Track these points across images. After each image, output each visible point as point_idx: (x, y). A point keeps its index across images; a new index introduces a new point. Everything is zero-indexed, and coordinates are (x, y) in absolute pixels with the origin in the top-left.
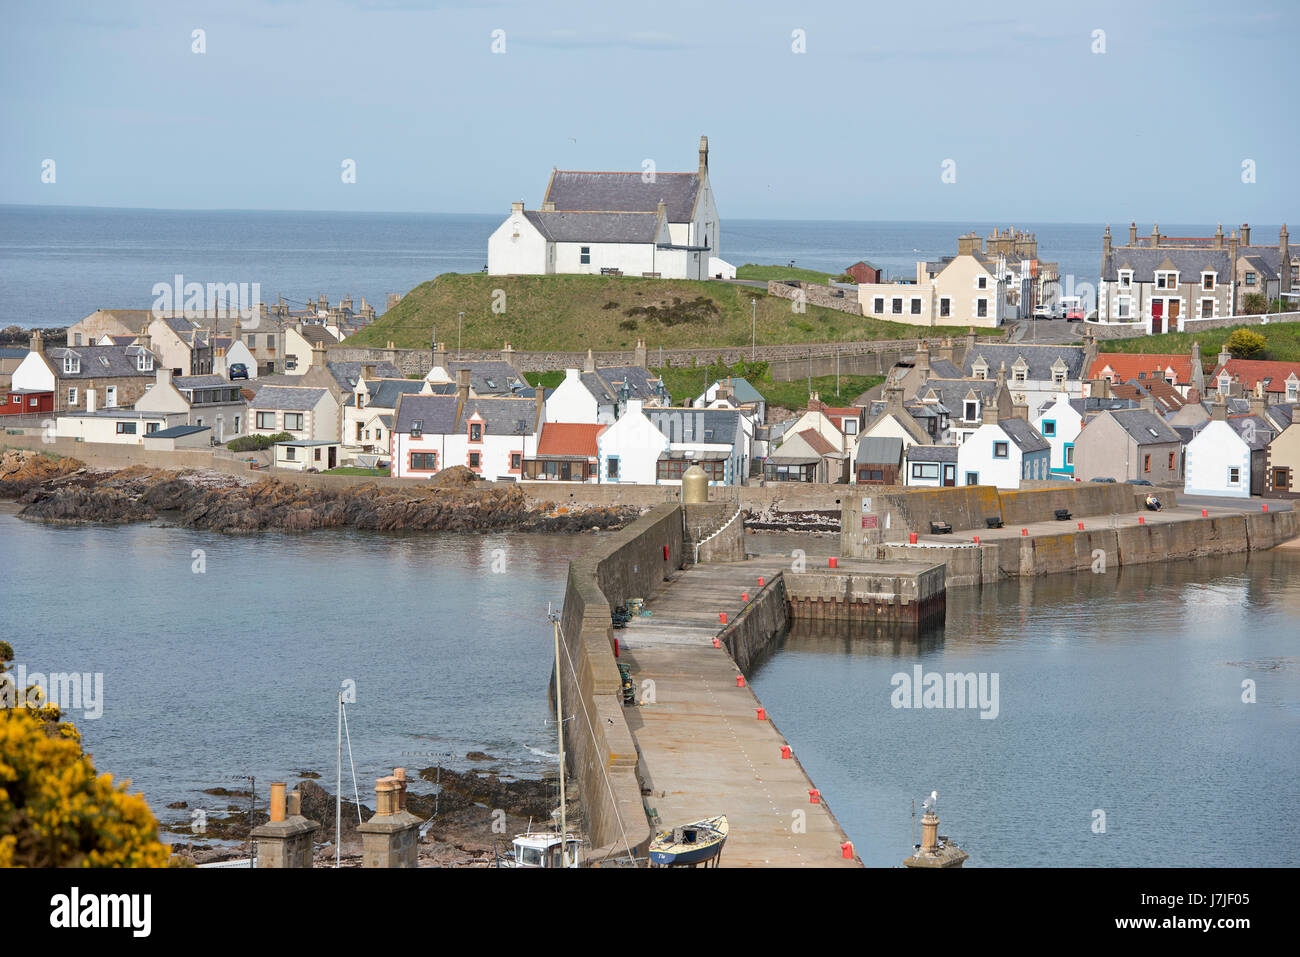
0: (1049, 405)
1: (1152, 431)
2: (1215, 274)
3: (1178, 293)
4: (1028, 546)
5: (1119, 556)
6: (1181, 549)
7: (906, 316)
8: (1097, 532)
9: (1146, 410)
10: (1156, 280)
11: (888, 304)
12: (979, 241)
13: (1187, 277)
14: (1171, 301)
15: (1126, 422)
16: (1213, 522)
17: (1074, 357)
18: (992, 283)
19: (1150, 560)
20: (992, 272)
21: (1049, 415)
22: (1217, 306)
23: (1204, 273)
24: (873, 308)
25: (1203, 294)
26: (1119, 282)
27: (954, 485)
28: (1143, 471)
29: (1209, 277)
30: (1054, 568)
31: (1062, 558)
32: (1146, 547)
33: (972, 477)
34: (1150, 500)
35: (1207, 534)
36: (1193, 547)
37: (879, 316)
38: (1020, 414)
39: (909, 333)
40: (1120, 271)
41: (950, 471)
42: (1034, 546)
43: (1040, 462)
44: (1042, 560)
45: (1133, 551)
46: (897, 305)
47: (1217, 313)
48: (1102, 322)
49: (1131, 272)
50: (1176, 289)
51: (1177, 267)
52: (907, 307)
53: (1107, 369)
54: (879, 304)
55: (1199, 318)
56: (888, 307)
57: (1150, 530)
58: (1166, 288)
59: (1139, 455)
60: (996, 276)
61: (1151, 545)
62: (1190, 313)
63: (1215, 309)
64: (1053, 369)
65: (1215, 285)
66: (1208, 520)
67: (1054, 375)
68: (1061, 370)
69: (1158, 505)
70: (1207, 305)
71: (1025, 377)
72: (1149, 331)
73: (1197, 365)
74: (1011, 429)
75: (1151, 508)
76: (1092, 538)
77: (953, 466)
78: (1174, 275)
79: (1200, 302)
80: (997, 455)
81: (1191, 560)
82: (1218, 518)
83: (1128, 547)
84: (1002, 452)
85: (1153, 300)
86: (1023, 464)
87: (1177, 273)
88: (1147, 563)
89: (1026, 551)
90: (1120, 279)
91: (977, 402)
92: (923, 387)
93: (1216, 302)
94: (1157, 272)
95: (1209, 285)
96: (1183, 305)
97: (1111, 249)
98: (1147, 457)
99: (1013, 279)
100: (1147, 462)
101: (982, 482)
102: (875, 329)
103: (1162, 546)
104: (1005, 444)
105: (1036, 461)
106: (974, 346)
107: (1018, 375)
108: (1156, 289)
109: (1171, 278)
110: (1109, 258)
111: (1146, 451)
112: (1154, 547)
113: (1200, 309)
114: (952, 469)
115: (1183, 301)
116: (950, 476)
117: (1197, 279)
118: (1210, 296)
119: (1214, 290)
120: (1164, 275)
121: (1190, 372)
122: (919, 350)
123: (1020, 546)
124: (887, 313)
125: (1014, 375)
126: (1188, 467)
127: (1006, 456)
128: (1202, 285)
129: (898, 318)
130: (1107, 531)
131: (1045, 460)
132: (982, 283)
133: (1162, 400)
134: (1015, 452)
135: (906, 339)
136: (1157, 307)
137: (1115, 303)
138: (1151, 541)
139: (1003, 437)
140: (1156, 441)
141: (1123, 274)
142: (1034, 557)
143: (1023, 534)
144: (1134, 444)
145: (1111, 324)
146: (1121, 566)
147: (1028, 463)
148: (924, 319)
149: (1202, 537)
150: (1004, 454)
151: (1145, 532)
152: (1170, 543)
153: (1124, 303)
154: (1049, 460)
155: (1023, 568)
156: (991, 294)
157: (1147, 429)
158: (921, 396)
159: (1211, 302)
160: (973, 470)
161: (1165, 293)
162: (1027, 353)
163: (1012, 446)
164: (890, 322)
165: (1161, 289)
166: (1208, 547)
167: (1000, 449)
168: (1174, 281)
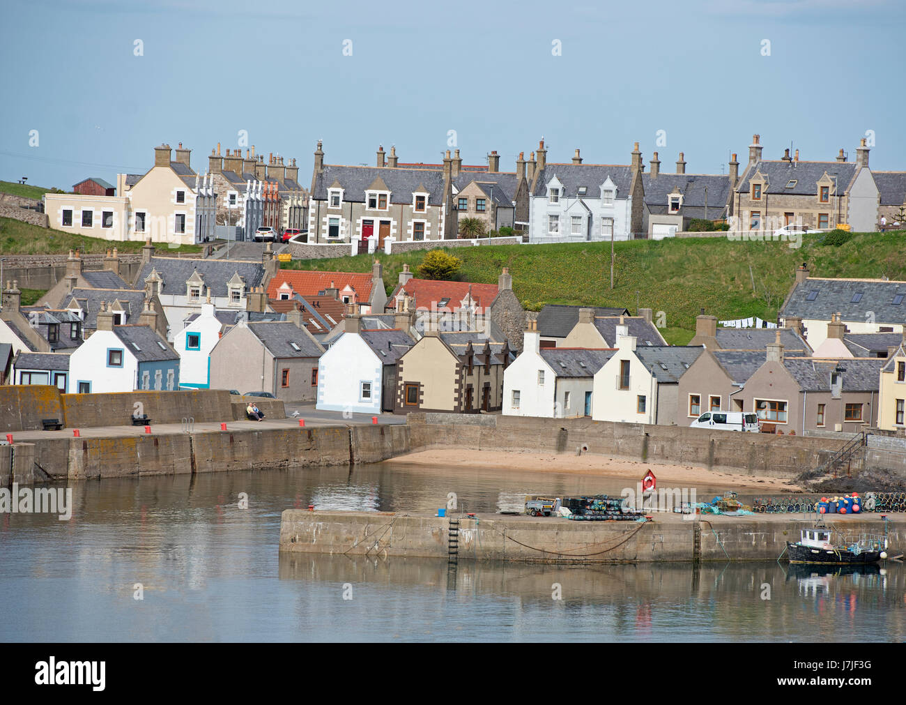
0: (194, 317)
1: (294, 345)
2: (426, 195)
3: (389, 214)
4: (78, 448)
5: (193, 463)
6: (269, 457)
7: (96, 230)
8: (167, 437)
9: (293, 324)
10: (367, 200)
11: (77, 216)
12: (185, 154)
13: (398, 198)
14: (382, 222)
15: (265, 334)
16: (310, 431)
17: (253, 273)
18: (191, 198)
19: (230, 468)
20: (191, 187)
21: (194, 328)
22: (428, 229)
23: (415, 194)
24: (60, 220)
25: (413, 216)
26: (329, 202)
27: (65, 392)
28: (280, 386)
29: (421, 199)
30: (110, 471)
31: (121, 461)
32: (227, 456)
33: (85, 386)
34: (250, 409)
35: (303, 444)
36: (284, 456)
37: (67, 229)
38: (148, 322)
39: (95, 246)
40: (330, 190)
41: (61, 379)
42: (85, 448)
43: (164, 373)
44: (95, 463)
45: (210, 458)
46: (87, 218)
47: (428, 236)
48: (310, 243)
49: (341, 191)
50: (387, 210)
51: (389, 188)
52: (97, 220)
53: (285, 286)
54: (67, 216)
55: (410, 240)
56: (77, 219)
57: (232, 436)
58: (377, 209)
59: (276, 369)
60: (196, 190)
61: (233, 453)
62: (401, 235)
63: (426, 232)
64: (229, 285)
65: (426, 207)
66: (303, 430)
67: (230, 291)
68: (237, 286)
69: (261, 415)
70: (419, 226)
71: (200, 293)
72: (354, 252)
73: (378, 284)
74: (130, 337)
75: (251, 417)
76: (160, 442)
77: (65, 375)
78: (386, 195)
79: (411, 224)
80: (111, 363)
81: (282, 469)
82: (315, 428)
83: (204, 454)
84: (117, 361)
85: (364, 221)
86: (139, 374)
87: (388, 193)
88: (228, 471)
89: (76, 454)
90: (329, 198)
91: (122, 313)
92: (68, 296)
93: (427, 225)
94: (368, 192)
95: (420, 206)
96: (394, 227)
97: (322, 166)
98: (286, 372)
99: (237, 199)
100: (285, 377)
101: (94, 390)
102: (60, 242)
103: (246, 454)
104: (120, 352)
105: (159, 372)
106: (151, 260)
107: (192, 291)
108: (367, 209)
109: (382, 198)
110: (320, 176)
111: (284, 365)
112: (236, 456)
113: (411, 232)
114: (63, 377)
115: (393, 223)
116: (61, 385)
117: (408, 200)
118: (421, 218)
119: (425, 212)
120: (375, 195)
121: (369, 291)
122: (70, 258)
123: (69, 449)
124: (77, 227)
125: (189, 291)
126: (320, 381)
127: (120, 365)
128: (414, 206)
129: (87, 232)
130: (179, 437)
131: (171, 371)
132: (181, 197)
133: (330, 318)
134: (130, 360)
135: (92, 253)
136: (368, 229)
137: (325, 223)
138: (233, 448)
139: (118, 344)
140: (296, 355)
141: (333, 192)
142: (85, 459)
143: (75, 435)
144: (270, 357)
145: (319, 244)
146: (194, 473)
147: (146, 373)
148: (115, 234)
149: (295, 448)
150: (119, 362)
151: (227, 439)
152: (256, 453)
153: (334, 223)
154: (177, 372)
155: (72, 471)
156: (190, 208)
157: (289, 343)
158: (65, 305)
159: (422, 224)
160: (85, 379)
161: (376, 214)
162: (205, 267)
163: (127, 354)
164: (79, 235)
165: (372, 209)
166: (302, 458)
167: (114, 357)
168: (385, 201)
